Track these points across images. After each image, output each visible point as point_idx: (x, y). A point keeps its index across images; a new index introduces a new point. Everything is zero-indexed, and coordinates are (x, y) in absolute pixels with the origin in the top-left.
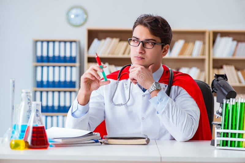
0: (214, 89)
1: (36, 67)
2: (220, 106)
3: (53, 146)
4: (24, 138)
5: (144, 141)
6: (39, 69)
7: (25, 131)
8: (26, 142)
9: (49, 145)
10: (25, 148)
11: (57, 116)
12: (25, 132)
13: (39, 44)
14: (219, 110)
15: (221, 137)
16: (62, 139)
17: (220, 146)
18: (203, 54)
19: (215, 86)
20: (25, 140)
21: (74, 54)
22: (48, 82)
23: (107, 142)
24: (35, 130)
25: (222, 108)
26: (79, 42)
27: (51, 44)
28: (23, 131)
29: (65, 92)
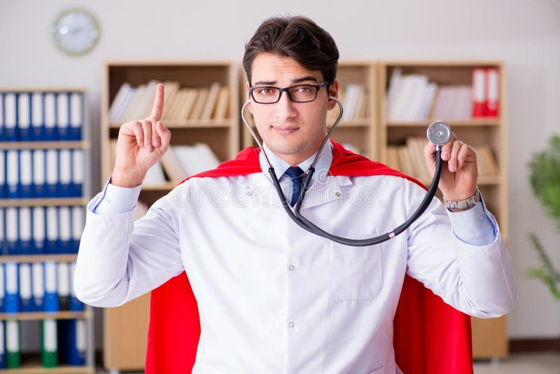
11: (43, 264)
18: (365, 114)
21: (76, 122)
22: (19, 185)
27: (24, 100)
29: (58, 208)
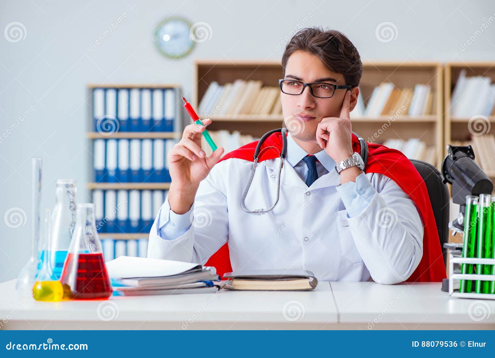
0: (447, 176)
1: (94, 140)
2: (460, 212)
3: (119, 293)
4: (60, 278)
5: (306, 284)
6: (100, 145)
7: (63, 264)
8: (66, 287)
9: (112, 291)
10: (63, 298)
11: (137, 241)
12: (62, 267)
13: (99, 95)
14: (459, 220)
15: (462, 273)
16: (139, 281)
17: (460, 292)
18: (431, 111)
19: (449, 169)
20: (64, 283)
21: (169, 115)
22: (118, 170)
23: (231, 287)
24: (84, 261)
25: (464, 214)
26: (181, 91)
27: (123, 95)
28: (59, 265)
29: (152, 191)
